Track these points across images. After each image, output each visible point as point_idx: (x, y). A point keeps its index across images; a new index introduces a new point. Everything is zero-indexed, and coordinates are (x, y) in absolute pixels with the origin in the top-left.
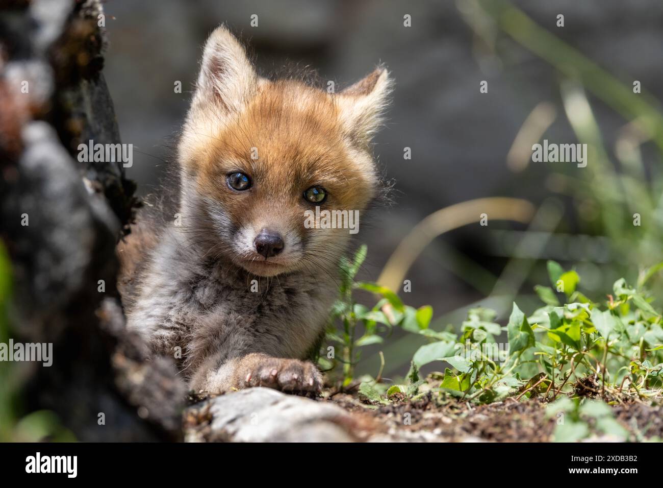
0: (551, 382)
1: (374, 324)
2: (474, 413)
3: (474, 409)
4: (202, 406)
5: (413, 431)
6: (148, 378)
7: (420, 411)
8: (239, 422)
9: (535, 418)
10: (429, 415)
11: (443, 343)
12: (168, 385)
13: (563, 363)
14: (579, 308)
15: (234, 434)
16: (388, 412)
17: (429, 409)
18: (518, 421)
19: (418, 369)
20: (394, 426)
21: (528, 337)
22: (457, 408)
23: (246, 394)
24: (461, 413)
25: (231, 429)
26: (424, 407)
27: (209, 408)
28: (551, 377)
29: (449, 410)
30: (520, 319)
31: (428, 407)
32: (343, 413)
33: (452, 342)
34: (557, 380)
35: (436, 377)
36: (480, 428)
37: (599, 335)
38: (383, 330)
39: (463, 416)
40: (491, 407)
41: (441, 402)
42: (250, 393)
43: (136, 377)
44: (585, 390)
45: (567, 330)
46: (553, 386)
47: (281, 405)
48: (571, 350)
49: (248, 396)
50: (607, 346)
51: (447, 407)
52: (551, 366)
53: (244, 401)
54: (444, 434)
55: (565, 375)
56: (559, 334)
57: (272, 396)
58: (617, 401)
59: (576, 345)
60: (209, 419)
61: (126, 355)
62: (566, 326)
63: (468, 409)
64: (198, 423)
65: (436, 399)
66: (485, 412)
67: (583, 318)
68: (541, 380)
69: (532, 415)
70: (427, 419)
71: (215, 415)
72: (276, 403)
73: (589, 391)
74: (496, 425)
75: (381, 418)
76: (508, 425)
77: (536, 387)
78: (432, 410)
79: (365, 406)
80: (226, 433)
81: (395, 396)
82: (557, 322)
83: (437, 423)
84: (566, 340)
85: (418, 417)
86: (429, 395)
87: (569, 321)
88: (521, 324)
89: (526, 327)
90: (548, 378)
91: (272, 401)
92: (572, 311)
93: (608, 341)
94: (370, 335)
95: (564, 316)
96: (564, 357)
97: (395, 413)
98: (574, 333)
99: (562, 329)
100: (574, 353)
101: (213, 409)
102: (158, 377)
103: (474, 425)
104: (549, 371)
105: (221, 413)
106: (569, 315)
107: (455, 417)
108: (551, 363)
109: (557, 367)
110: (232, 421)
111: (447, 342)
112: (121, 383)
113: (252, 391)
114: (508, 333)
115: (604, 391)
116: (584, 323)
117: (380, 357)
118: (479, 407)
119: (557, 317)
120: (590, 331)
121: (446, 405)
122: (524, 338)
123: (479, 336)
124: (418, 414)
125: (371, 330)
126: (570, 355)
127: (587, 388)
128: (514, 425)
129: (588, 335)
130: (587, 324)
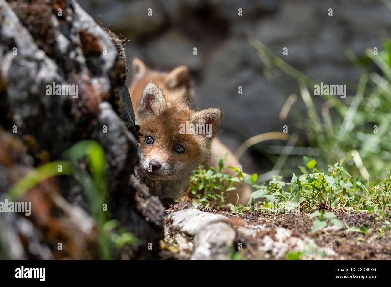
0: (308, 205)
1: (233, 182)
2: (279, 218)
3: (278, 216)
4: (168, 216)
5: (254, 225)
6: (149, 205)
7: (257, 217)
8: (184, 222)
9: (304, 219)
10: (260, 219)
11: (262, 190)
12: (157, 208)
13: (313, 197)
14: (320, 175)
15: (182, 227)
16: (244, 218)
17: (260, 216)
18: (297, 221)
19: (254, 200)
20: (247, 223)
21: (299, 186)
22: (271, 216)
23: (185, 211)
24: (273, 218)
25: (181, 225)
26: (258, 216)
27: (171, 217)
28: (309, 203)
29: (268, 217)
30: (296, 179)
31: (259, 216)
32: (226, 218)
33: (266, 190)
34: (311, 204)
35: (259, 204)
36: (282, 224)
37: (328, 185)
38: (237, 184)
39: (274, 219)
40: (285, 215)
41: (265, 213)
42: (187, 211)
43: (144, 205)
44: (322, 208)
45: (315, 183)
46: (309, 207)
47: (201, 215)
48: (316, 192)
49: (187, 212)
50: (332, 190)
51: (267, 215)
52: (309, 198)
53: (185, 214)
54: (267, 226)
55: (314, 202)
56: (312, 185)
57: (197, 212)
58: (336, 212)
59: (319, 190)
60: (171, 221)
61: (139, 196)
62: (314, 182)
63: (275, 216)
64: (167, 223)
65: (263, 212)
66: (283, 217)
67: (322, 178)
68: (304, 204)
69: (302, 218)
70: (260, 220)
71: (174, 220)
72: (198, 215)
73: (324, 208)
74: (288, 222)
75: (241, 220)
76: (294, 222)
77: (302, 207)
78: (261, 217)
79: (234, 216)
80: (179, 227)
81: (245, 211)
82: (311, 180)
83: (264, 222)
84: (314, 187)
85: (256, 220)
86: (260, 211)
87: (316, 180)
88: (296, 181)
89: (298, 182)
90: (307, 203)
91: (197, 214)
92: (317, 176)
93: (332, 188)
94: (231, 187)
95: (314, 178)
96: (313, 194)
97: (246, 218)
98: (318, 185)
99: (313, 183)
100: (318, 193)
101: (173, 218)
102: (152, 204)
103: (280, 222)
104: (308, 200)
105: (176, 219)
106: (316, 178)
107: (271, 219)
108: (308, 197)
109: (311, 199)
110: (181, 222)
111: (264, 190)
112: (139, 207)
113: (188, 210)
114: (291, 185)
115: (330, 208)
116: (322, 181)
117: (237, 195)
118: (280, 216)
119: (311, 178)
120: (325, 184)
121: (267, 214)
122: (298, 187)
123: (279, 186)
124: (256, 218)
125: (232, 185)
126: (316, 194)
127: (323, 207)
128: (296, 222)
129: (323, 185)
130: (324, 181)
